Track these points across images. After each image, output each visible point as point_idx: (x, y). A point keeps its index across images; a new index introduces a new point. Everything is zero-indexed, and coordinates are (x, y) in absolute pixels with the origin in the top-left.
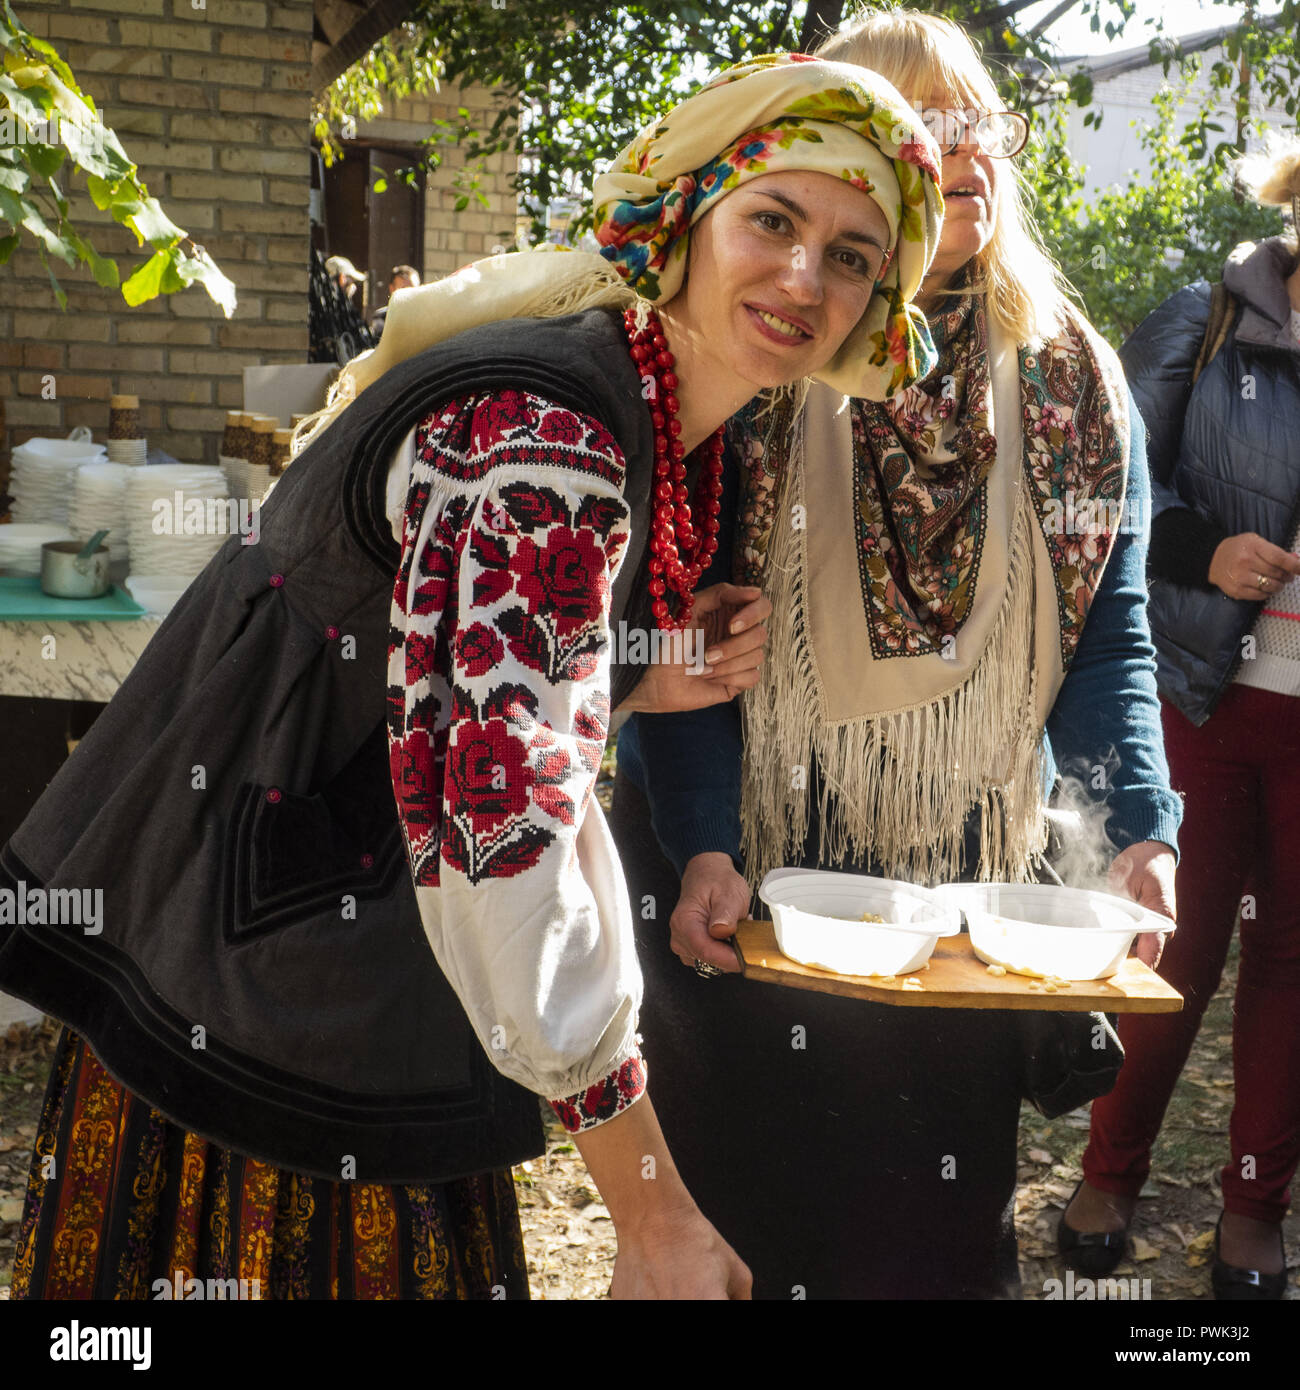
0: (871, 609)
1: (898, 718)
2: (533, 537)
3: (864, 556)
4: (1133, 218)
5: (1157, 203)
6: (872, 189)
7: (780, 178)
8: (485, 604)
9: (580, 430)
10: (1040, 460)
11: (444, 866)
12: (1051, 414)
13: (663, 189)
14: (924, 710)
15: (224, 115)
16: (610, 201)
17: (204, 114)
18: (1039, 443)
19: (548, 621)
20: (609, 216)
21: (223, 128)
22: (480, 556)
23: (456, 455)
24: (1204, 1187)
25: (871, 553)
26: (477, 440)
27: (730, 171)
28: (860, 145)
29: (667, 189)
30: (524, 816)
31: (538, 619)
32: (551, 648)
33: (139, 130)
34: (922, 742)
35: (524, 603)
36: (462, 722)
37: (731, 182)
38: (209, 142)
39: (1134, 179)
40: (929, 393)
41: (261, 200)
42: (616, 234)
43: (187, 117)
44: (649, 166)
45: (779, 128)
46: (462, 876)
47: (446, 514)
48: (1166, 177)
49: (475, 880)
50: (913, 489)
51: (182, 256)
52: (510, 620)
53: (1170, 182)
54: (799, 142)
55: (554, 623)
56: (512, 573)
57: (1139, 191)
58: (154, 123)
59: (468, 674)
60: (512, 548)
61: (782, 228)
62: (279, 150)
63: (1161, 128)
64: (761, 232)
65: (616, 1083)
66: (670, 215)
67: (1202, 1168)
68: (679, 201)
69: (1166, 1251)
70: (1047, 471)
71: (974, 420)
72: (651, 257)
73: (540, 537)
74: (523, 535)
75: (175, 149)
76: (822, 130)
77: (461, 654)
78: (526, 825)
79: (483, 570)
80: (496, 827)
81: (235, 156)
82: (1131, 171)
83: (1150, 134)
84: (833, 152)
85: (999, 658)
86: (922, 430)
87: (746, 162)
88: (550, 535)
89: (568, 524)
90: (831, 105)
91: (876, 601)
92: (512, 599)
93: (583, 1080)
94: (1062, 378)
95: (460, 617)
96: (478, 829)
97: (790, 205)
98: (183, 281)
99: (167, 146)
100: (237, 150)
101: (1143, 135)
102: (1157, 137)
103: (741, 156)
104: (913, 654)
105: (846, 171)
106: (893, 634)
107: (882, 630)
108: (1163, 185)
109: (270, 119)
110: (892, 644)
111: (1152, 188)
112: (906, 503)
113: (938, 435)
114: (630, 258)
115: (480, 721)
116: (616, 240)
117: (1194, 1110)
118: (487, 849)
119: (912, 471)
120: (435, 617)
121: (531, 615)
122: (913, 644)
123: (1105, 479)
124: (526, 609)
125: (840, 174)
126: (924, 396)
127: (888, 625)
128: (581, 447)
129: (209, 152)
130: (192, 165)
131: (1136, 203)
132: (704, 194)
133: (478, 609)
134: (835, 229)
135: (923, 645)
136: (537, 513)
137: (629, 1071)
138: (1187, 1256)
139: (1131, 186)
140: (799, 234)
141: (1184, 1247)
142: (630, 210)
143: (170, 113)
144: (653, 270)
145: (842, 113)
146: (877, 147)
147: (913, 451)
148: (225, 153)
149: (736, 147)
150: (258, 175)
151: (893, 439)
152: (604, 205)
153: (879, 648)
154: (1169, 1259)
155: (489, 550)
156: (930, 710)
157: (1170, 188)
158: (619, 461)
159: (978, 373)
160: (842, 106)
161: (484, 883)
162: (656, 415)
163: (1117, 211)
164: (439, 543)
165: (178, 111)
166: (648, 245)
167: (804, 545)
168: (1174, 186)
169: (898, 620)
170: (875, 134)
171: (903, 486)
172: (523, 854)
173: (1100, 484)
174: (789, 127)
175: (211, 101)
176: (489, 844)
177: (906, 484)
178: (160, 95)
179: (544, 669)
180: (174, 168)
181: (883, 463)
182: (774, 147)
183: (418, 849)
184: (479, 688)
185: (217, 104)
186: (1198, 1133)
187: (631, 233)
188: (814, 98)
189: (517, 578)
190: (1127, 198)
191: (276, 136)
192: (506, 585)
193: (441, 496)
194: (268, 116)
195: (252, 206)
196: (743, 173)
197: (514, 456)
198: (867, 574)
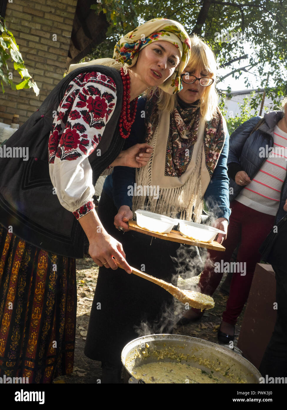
0: (167, 165)
1: (166, 189)
2: (92, 96)
3: (167, 153)
4: (235, 123)
5: (241, 121)
6: (178, 47)
7: (161, 42)
8: (79, 107)
9: (106, 79)
10: (207, 140)
11: (56, 158)
12: (211, 131)
13: (135, 42)
14: (172, 189)
15: (47, 64)
16: (124, 43)
17: (43, 64)
18: (208, 136)
19: (92, 114)
20: (124, 46)
21: (47, 67)
22: (80, 98)
23: (80, 82)
24: (219, 316)
25: (169, 153)
26: (85, 80)
27: (150, 40)
28: (177, 38)
29: (136, 43)
30: (76, 149)
31: (90, 113)
32: (92, 120)
33: (29, 65)
34: (170, 196)
35: (88, 110)
36: (68, 128)
37: (150, 42)
38: (43, 70)
39: (237, 115)
40: (185, 123)
41: (52, 83)
42: (125, 50)
43: (40, 64)
44: (132, 37)
45: (161, 32)
46: (59, 159)
47: (74, 91)
48: (244, 116)
49: (62, 160)
50: (178, 142)
51: (30, 82)
52: (84, 112)
53: (244, 117)
54: (165, 35)
55: (93, 115)
56: (87, 103)
57: (238, 118)
58: (33, 64)
59: (71, 119)
60: (88, 98)
61: (159, 53)
62: (57, 73)
63: (244, 105)
64: (155, 53)
65: (86, 206)
66: (136, 47)
67: (219, 313)
68: (138, 45)
69: (208, 328)
70: (209, 142)
71: (194, 132)
72: (131, 55)
73: (94, 97)
74: (90, 96)
75: (36, 70)
76: (170, 34)
77: (71, 115)
78: (76, 151)
79: (80, 100)
80: (69, 150)
81: (48, 73)
82: (236, 113)
83: (242, 106)
84: (172, 38)
85: (190, 182)
86: (182, 131)
87: (154, 38)
88: (96, 97)
89: (100, 96)
90: (173, 29)
91: (168, 163)
92: (85, 108)
93: (79, 206)
94: (215, 122)
95: (72, 108)
96: (65, 150)
97: (162, 48)
98: (29, 87)
99: (34, 69)
100: (49, 72)
101: (240, 106)
102: (243, 107)
103: (152, 37)
104: (173, 176)
105: (174, 42)
106: (170, 171)
107: (168, 170)
108: (243, 117)
109: (57, 67)
110: (170, 173)
111: (241, 118)
112: (176, 145)
113: (185, 133)
114: (127, 55)
115: (71, 129)
116: (124, 51)
117: (220, 301)
118: (66, 154)
119: (179, 138)
120: (66, 109)
121: (89, 112)
122: (174, 174)
123: (219, 143)
124: (88, 111)
125: (173, 43)
126: (184, 124)
127: (170, 169)
128: (106, 82)
129: (43, 72)
130: (39, 74)
131: (237, 120)
132: (143, 45)
133: (77, 107)
134: (171, 54)
135: (175, 175)
136: (94, 92)
137: (90, 204)
138: (213, 329)
139: (236, 116)
140: (163, 54)
141: (212, 327)
142: (128, 45)
143: (36, 62)
144: (131, 58)
145: (175, 31)
146: (180, 39)
147: (179, 134)
148: (46, 73)
149: (152, 35)
150: (52, 78)
151: (176, 130)
152: (123, 43)
153: (166, 174)
154: (209, 329)
155: (82, 97)
156: (173, 190)
157: (244, 118)
158: (114, 86)
159: (197, 122)
160: (175, 29)
161: (64, 161)
162: (124, 87)
163: (232, 121)
164: (71, 96)
165: (38, 62)
166: (131, 53)
167: (155, 148)
168: (245, 118)
169: (172, 168)
170: (180, 36)
171: (176, 141)
172: (74, 156)
173: (218, 144)
174: (163, 32)
175: (45, 61)
176: (67, 153)
177: (177, 140)
178: (35, 58)
179: (89, 124)
180: (35, 74)
181: (173, 135)
182: (160, 36)
183: (51, 156)
184: (73, 122)
185: (46, 62)
186: (219, 306)
187: (128, 50)
188: (169, 26)
189: (87, 104)
190: (235, 119)
191: (58, 71)
192: (85, 105)
193: (75, 88)
194: (56, 66)
195: (50, 84)
196: (153, 40)
197: (92, 81)
198: (167, 157)
